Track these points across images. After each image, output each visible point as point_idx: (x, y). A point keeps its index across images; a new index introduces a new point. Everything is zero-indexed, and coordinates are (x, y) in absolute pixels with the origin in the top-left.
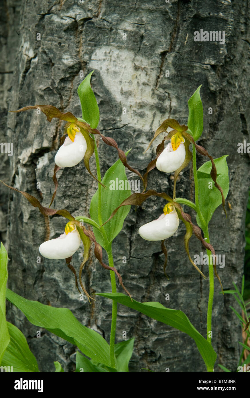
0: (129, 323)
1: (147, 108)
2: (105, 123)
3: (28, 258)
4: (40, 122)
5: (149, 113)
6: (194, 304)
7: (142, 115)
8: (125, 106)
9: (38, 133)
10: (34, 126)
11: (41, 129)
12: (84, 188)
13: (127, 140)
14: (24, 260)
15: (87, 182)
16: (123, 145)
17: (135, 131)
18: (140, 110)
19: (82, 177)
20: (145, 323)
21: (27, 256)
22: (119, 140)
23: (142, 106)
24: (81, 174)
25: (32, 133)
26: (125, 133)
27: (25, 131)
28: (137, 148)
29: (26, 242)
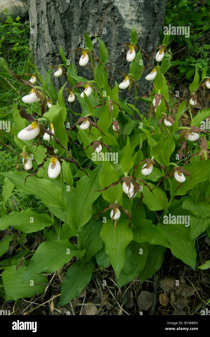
0: (122, 94)
1: (134, 21)
2: (119, 28)
3: (87, 74)
4: (93, 25)
5: (134, 23)
6: (140, 86)
7: (131, 24)
8: (126, 20)
9: (92, 30)
10: (90, 26)
11: (93, 28)
12: (110, 51)
13: (126, 33)
14: (85, 74)
15: (111, 49)
16: (125, 35)
17: (129, 30)
18: (131, 22)
19: (110, 47)
20: (126, 94)
21: (86, 73)
22: (123, 34)
23: (132, 20)
24: (109, 46)
25: (89, 30)
26: (126, 31)
27: (85, 28)
28: (129, 36)
29: (86, 68)
